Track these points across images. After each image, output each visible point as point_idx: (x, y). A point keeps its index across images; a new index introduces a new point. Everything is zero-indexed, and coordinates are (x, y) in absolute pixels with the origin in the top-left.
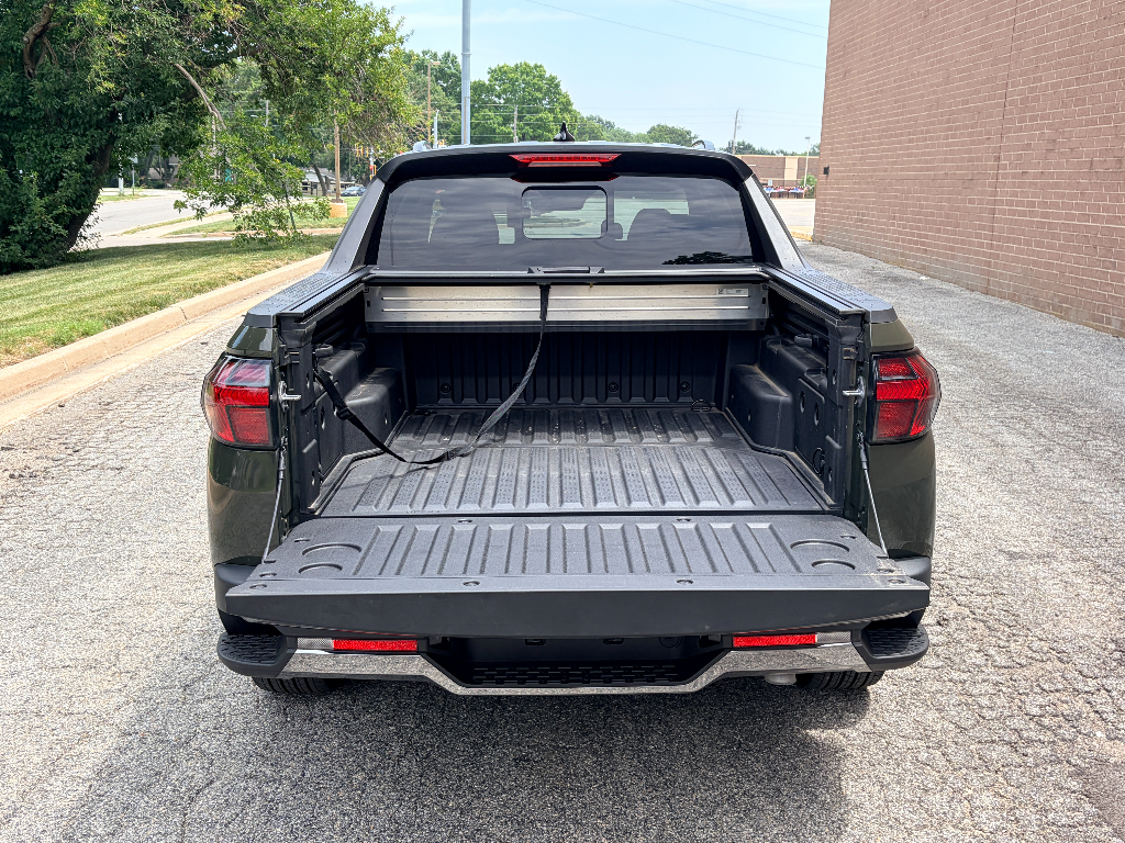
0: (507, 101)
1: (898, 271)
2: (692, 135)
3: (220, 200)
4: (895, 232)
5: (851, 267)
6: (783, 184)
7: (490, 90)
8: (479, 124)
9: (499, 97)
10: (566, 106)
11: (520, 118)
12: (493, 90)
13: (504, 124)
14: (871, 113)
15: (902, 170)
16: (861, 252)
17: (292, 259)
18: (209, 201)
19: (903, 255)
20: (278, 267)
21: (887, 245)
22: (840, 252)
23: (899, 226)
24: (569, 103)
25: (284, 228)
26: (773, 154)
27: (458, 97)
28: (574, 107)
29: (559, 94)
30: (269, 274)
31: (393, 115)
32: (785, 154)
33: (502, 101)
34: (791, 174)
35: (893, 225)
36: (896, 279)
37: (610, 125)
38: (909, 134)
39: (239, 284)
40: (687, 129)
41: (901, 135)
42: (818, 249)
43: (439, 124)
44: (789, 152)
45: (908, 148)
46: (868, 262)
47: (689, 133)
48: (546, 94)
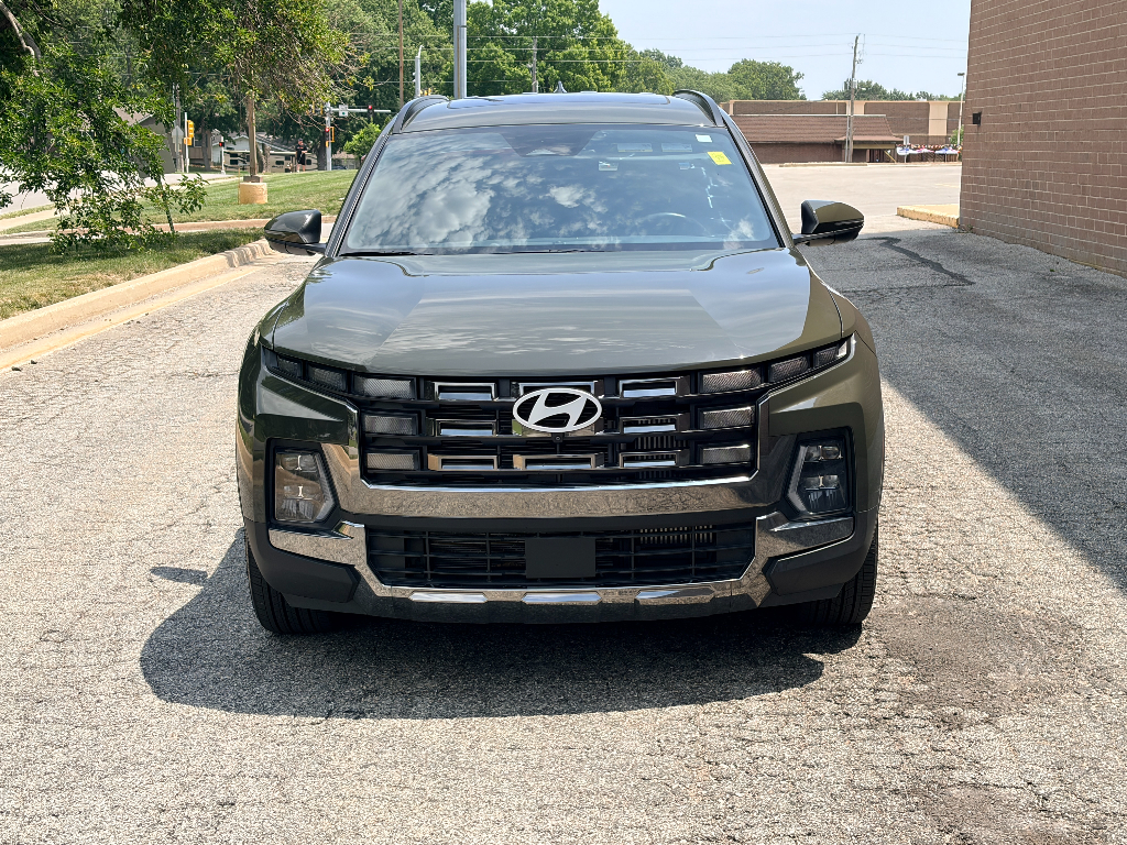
0: (520, 30)
1: (1090, 276)
2: (794, 74)
3: (33, 183)
4: (1084, 213)
5: (1016, 269)
6: (926, 141)
7: (496, 16)
8: (481, 65)
9: (509, 25)
10: (608, 34)
11: (540, 55)
12: (500, 16)
13: (517, 64)
14: (1044, 26)
15: (1095, 114)
16: (1032, 245)
17: (140, 271)
18: (17, 184)
19: (1099, 249)
20: (110, 285)
21: (1073, 233)
22: (1001, 244)
23: (1092, 202)
24: (611, 32)
25: (134, 224)
26: (911, 98)
27: (450, 26)
28: (619, 37)
29: (597, 19)
30: (90, 297)
31: (308, 49)
32: (930, 98)
33: (514, 31)
34: (937, 128)
35: (1082, 201)
36: (1087, 289)
37: (673, 63)
38: (1105, 56)
39: (35, 313)
40: (785, 64)
41: (1092, 58)
42: (968, 241)
43: (423, 66)
44: (934, 95)
45: (1103, 80)
46: (1044, 261)
47: (788, 70)
48: (579, 20)
